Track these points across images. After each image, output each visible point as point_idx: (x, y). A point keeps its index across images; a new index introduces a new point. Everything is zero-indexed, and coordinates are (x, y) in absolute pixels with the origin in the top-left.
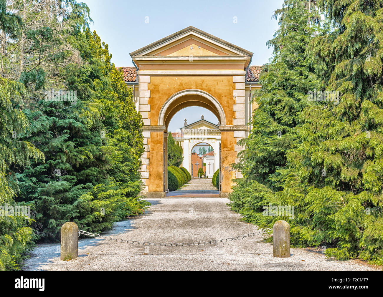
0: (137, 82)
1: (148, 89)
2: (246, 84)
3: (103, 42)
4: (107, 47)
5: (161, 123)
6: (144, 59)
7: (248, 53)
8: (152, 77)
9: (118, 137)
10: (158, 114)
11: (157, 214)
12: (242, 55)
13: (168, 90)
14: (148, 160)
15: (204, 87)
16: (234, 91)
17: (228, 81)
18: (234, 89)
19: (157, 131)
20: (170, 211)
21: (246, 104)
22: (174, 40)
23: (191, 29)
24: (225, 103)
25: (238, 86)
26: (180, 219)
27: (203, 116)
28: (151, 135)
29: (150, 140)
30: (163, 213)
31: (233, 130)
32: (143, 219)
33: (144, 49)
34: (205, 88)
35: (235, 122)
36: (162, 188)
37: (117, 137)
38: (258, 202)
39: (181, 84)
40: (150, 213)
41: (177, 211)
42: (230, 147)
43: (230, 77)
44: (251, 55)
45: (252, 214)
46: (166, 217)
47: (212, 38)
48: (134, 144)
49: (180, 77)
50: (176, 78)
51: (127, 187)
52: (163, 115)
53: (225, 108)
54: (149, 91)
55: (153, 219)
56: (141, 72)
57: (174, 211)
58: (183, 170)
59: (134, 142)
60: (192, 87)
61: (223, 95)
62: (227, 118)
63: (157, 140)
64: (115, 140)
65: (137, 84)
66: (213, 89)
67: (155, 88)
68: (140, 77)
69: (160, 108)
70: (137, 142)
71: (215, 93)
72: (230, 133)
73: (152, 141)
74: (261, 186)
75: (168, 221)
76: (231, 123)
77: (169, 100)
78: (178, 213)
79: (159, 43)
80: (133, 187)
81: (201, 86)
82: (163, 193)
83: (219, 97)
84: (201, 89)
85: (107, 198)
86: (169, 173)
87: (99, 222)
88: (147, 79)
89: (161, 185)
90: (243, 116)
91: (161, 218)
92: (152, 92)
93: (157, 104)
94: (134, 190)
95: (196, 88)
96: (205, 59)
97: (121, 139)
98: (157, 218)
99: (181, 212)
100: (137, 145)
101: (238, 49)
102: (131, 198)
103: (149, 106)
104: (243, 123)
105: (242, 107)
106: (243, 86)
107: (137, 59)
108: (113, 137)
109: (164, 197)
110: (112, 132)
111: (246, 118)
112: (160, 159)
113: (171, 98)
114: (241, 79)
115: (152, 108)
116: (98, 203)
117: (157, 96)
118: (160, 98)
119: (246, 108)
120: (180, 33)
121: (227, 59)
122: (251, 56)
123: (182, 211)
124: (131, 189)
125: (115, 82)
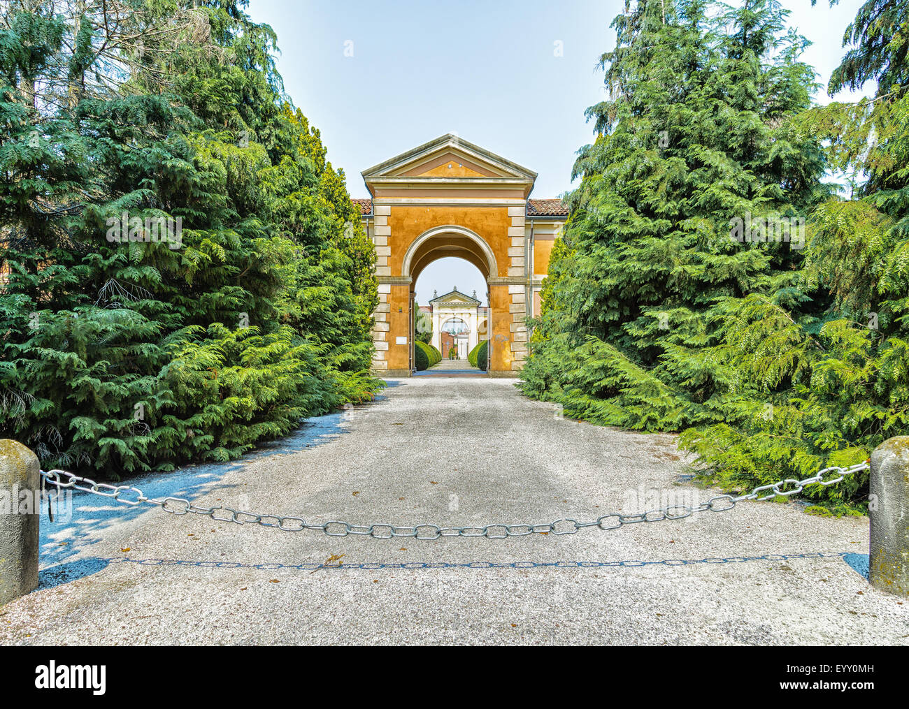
0: (372, 215)
1: (388, 225)
2: (527, 220)
3: (312, 128)
4: (318, 134)
5: (406, 271)
6: (381, 181)
7: (531, 174)
8: (394, 208)
9: (327, 263)
10: (401, 260)
11: (397, 400)
12: (522, 176)
13: (416, 226)
14: (387, 325)
15: (467, 222)
16: (510, 228)
17: (502, 214)
18: (510, 226)
19: (400, 283)
20: (419, 396)
21: (525, 247)
22: (424, 154)
23: (448, 138)
24: (497, 245)
25: (515, 222)
26: (440, 411)
27: (455, 287)
28: (392, 290)
29: (390, 296)
30: (408, 400)
31: (507, 284)
32: (370, 410)
33: (382, 167)
34: (469, 223)
35: (511, 272)
36: (407, 364)
37: (324, 263)
38: (600, 380)
39: (435, 218)
40: (384, 399)
41: (432, 396)
42: (503, 307)
43: (504, 209)
44: (534, 177)
45: (588, 402)
46: (414, 407)
47: (480, 151)
48: (362, 288)
49: (434, 208)
50: (428, 209)
51: (344, 351)
52: (408, 262)
53: (497, 252)
54: (389, 228)
55: (389, 410)
56: (378, 200)
57: (427, 396)
58: (433, 347)
59: (361, 287)
60: (450, 222)
61: (495, 234)
62: (499, 266)
63: (400, 297)
64: (320, 268)
65: (371, 218)
66: (479, 226)
67: (397, 223)
68: (377, 207)
69: (404, 252)
70: (366, 287)
71: (483, 230)
72: (503, 288)
73: (393, 299)
74: (605, 347)
75: (418, 416)
76: (504, 273)
77: (417, 240)
78: (435, 399)
79: (403, 157)
80: (354, 354)
81: (463, 220)
82: (408, 371)
83: (488, 237)
84: (462, 225)
85: (266, 362)
86: (417, 347)
87: (243, 422)
88: (386, 210)
89: (405, 360)
90: (522, 264)
91: (404, 408)
92: (393, 229)
93: (400, 246)
94: (355, 358)
95: (456, 224)
96: (470, 181)
97: (331, 267)
98: (397, 409)
99: (439, 399)
100: (366, 291)
101: (517, 168)
102: (349, 372)
103: (389, 249)
104: (522, 274)
105: (520, 252)
106: (522, 222)
107: (372, 181)
108: (317, 265)
109: (410, 377)
110: (316, 254)
111: (525, 267)
112: (404, 323)
113: (420, 238)
114: (520, 211)
115: (393, 251)
116: (237, 376)
117: (401, 234)
118: (404, 238)
119: (526, 252)
120: (434, 144)
121: (500, 181)
122: (535, 179)
123: (441, 396)
124: (349, 356)
125: (330, 186)
